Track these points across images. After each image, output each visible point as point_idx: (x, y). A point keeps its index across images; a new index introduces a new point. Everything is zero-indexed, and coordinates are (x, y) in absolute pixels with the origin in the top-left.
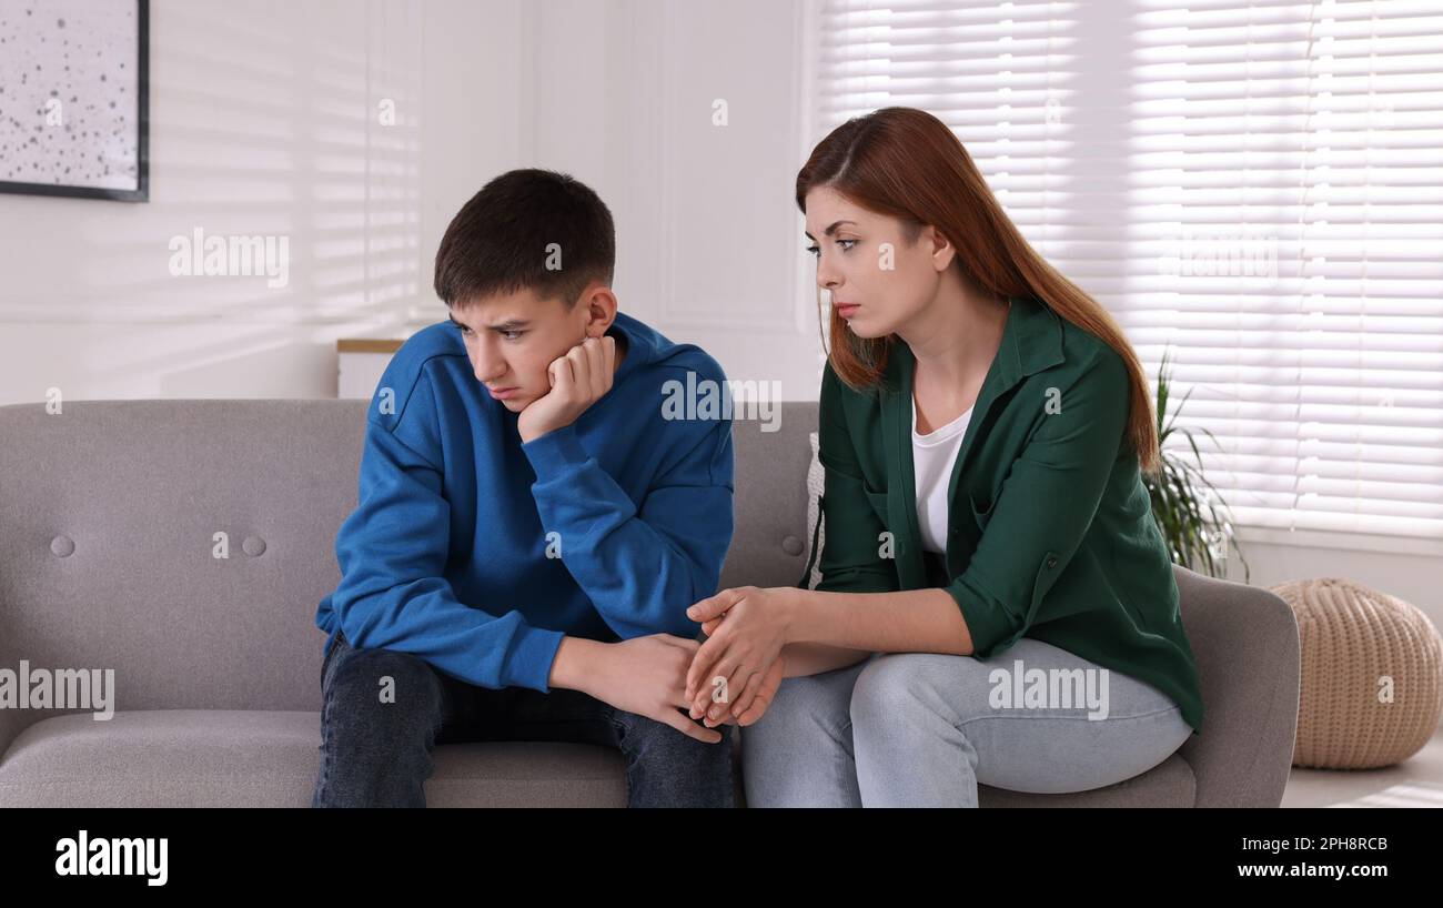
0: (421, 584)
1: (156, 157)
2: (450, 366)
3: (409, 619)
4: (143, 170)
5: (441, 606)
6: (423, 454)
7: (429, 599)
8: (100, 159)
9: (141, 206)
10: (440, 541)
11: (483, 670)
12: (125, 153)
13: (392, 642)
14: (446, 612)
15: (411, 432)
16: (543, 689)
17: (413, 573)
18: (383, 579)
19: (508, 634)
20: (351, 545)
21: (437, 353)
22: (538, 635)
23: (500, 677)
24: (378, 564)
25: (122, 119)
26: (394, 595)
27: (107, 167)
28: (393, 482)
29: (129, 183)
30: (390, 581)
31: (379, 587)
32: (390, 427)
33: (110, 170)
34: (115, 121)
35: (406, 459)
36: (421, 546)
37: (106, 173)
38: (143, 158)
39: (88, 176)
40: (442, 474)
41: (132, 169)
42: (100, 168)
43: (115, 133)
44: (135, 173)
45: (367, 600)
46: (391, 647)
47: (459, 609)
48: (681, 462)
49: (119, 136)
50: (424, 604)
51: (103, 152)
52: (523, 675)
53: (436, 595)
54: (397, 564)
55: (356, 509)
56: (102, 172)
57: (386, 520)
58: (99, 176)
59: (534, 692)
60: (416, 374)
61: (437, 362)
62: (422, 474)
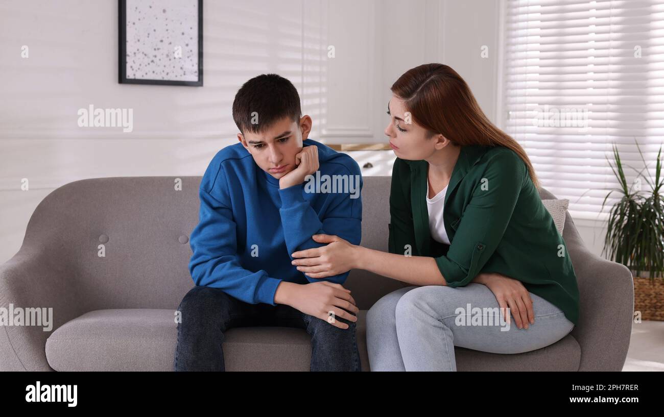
0: (222, 258)
1: (206, 67)
2: (233, 164)
3: (217, 274)
4: (201, 72)
5: (230, 268)
6: (222, 202)
7: (225, 265)
8: (181, 68)
9: (200, 88)
10: (232, 239)
11: (247, 295)
12: (193, 66)
13: (209, 284)
14: (232, 271)
15: (217, 192)
16: (272, 303)
17: (220, 253)
18: (207, 256)
19: (256, 281)
20: (194, 242)
21: (227, 158)
22: (270, 281)
23: (254, 299)
24: (204, 250)
25: (191, 51)
26: (211, 263)
27: (185, 72)
28: (209, 215)
29: (195, 79)
30: (210, 257)
31: (204, 260)
32: (208, 191)
33: (186, 73)
34: (188, 52)
35: (215, 204)
36: (223, 242)
37: (184, 74)
38: (201, 68)
39: (176, 76)
40: (231, 210)
41: (196, 72)
42: (181, 72)
43: (188, 57)
44: (197, 74)
45: (200, 266)
46: (209, 286)
47: (238, 269)
48: (338, 206)
49: (190, 58)
50: (223, 267)
51: (183, 65)
52: (264, 298)
53: (228, 263)
54: (211, 250)
55: (196, 226)
56: (182, 74)
57: (208, 231)
58: (181, 76)
59: (269, 305)
60: (219, 167)
61: (227, 163)
62: (223, 211)
